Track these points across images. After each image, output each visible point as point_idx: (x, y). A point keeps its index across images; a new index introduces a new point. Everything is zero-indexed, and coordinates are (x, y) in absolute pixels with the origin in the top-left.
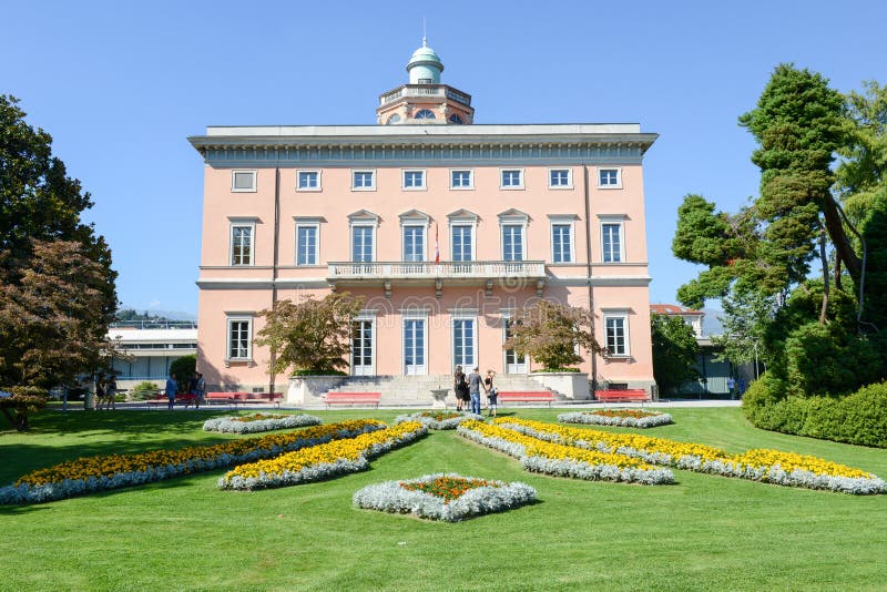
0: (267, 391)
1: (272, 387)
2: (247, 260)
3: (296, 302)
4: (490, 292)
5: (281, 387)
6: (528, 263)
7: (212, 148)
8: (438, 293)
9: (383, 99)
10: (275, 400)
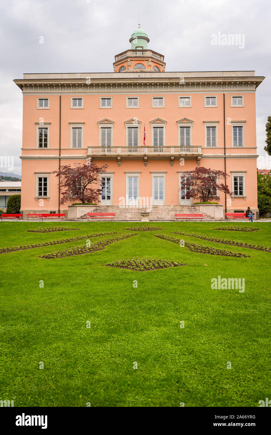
0: (57, 213)
1: (59, 211)
2: (46, 145)
3: (73, 167)
4: (173, 162)
5: (64, 211)
6: (193, 147)
7: (26, 85)
8: (145, 162)
9: (117, 58)
10: (61, 217)
